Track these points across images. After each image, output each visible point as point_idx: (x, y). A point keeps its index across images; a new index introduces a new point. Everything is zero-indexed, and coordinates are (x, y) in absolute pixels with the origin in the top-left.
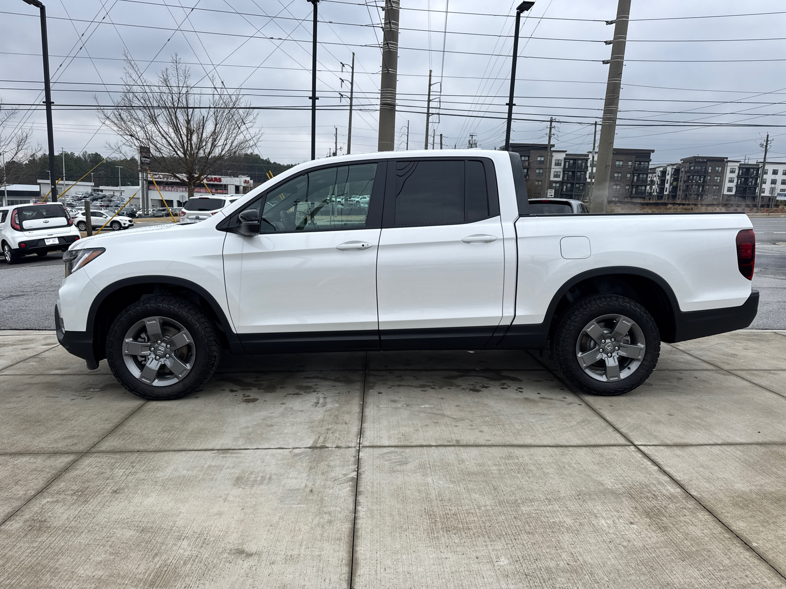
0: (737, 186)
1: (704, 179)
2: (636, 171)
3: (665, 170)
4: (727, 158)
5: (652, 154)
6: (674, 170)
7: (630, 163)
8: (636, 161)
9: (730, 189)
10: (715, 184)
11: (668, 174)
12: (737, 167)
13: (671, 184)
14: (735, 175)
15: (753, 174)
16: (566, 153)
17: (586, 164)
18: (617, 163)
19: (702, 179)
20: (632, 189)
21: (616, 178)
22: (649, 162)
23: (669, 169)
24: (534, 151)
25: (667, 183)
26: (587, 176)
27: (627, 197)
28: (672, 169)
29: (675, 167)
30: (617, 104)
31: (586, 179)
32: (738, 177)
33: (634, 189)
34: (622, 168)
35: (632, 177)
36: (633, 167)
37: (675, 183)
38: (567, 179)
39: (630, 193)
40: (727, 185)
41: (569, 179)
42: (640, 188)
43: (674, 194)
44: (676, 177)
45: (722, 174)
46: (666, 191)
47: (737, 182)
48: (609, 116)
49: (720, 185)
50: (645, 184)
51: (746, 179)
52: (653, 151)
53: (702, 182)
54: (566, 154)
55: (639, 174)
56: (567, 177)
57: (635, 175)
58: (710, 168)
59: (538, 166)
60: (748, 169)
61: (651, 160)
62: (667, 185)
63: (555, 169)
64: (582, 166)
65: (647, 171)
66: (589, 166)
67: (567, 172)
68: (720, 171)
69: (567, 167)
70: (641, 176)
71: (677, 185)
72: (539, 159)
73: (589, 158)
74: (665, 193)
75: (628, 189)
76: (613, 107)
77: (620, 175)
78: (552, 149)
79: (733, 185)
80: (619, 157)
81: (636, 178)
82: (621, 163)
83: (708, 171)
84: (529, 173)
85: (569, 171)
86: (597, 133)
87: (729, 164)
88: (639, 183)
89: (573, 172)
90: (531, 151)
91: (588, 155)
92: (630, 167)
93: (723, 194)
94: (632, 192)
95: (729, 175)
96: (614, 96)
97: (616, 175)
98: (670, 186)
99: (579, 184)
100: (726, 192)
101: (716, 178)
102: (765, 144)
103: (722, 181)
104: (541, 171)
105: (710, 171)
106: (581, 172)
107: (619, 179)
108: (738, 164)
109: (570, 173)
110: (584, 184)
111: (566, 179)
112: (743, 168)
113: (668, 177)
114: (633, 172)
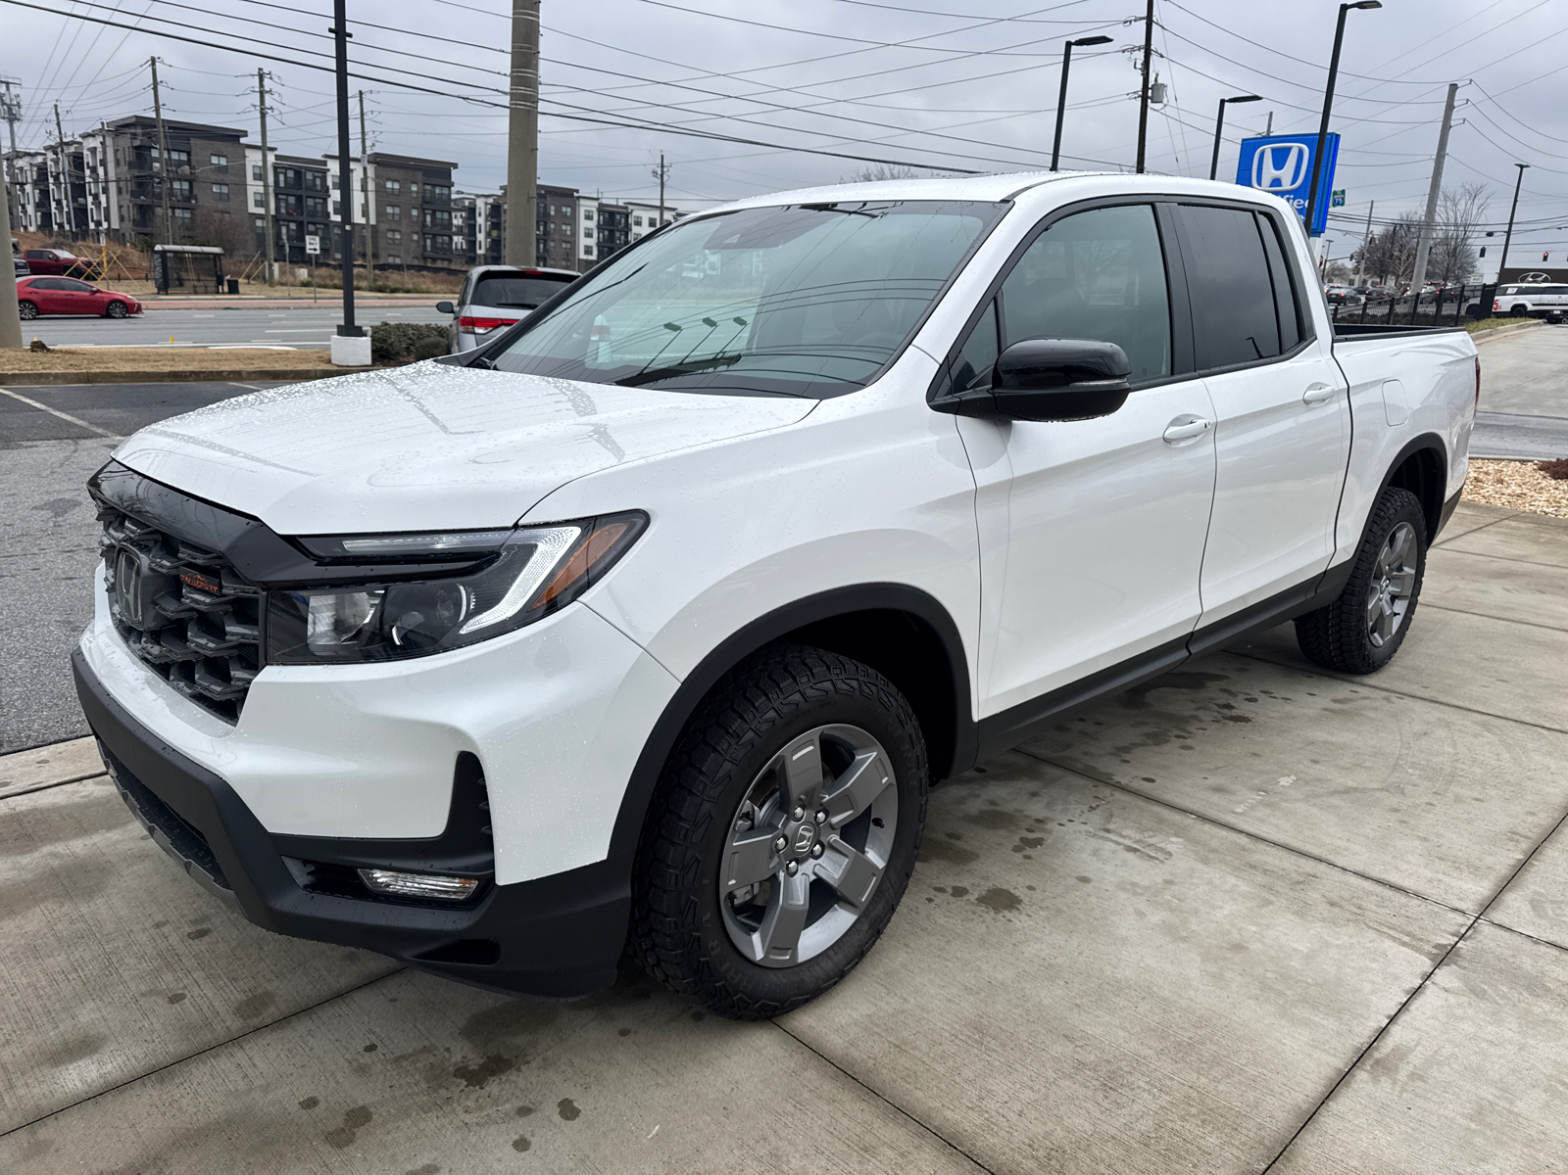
0: (599, 244)
1: (545, 227)
2: (428, 204)
3: (473, 206)
4: (577, 191)
5: (454, 172)
6: (489, 206)
7: (414, 188)
8: (424, 184)
9: (588, 251)
10: (564, 238)
11: (480, 215)
12: (594, 210)
13: (488, 235)
14: (592, 224)
15: (620, 224)
16: (276, 153)
17: (324, 179)
18: (389, 185)
19: (542, 228)
20: (425, 242)
21: (390, 217)
22: (449, 187)
23: (480, 204)
24: (199, 142)
25: (480, 232)
26: (331, 209)
27: (417, 258)
28: (486, 204)
29: (491, 200)
30: (536, 67)
31: (328, 214)
32: (599, 227)
33: (429, 242)
34: (399, 195)
35: (421, 216)
36: (421, 195)
37: (495, 233)
38: (288, 213)
39: (421, 250)
40: (583, 241)
41: (291, 211)
42: (439, 240)
43: (495, 254)
44: (495, 220)
45: (572, 221)
46: (480, 248)
47: (598, 238)
48: (522, 90)
49: (572, 241)
50: (446, 232)
51: (612, 233)
52: (455, 166)
53: (542, 233)
54: (276, 156)
55: (434, 211)
56: (286, 208)
57: (427, 211)
58: (553, 208)
59: (214, 177)
60: (612, 214)
61: (452, 185)
62: (481, 237)
63: (254, 188)
64: (315, 185)
65: (446, 205)
66: (331, 187)
67: (285, 197)
68: (569, 214)
69: (282, 184)
70: (439, 215)
71: (499, 236)
72: (214, 160)
73: (329, 170)
74: (479, 252)
75: (417, 241)
76: (527, 73)
77: (397, 210)
78: (243, 140)
79: (592, 242)
80: (390, 172)
81: (428, 218)
82: (397, 186)
83: (549, 214)
84: (195, 191)
85: (288, 195)
86: (365, 117)
87: (582, 202)
88: (436, 230)
89: (299, 199)
90: (193, 141)
91: (325, 163)
92: (414, 195)
93: (579, 259)
94: (425, 246)
95: (584, 224)
96: (531, 49)
97: (389, 210)
98: (486, 238)
99: (314, 224)
100: (583, 256)
101: (564, 227)
102: (659, 172)
103: (574, 233)
104: (225, 190)
105: (552, 213)
106: (314, 198)
107: (397, 218)
108: (596, 204)
109: (292, 200)
110: (326, 225)
111: (283, 211)
112: (604, 212)
113: (480, 220)
114: (421, 205)
